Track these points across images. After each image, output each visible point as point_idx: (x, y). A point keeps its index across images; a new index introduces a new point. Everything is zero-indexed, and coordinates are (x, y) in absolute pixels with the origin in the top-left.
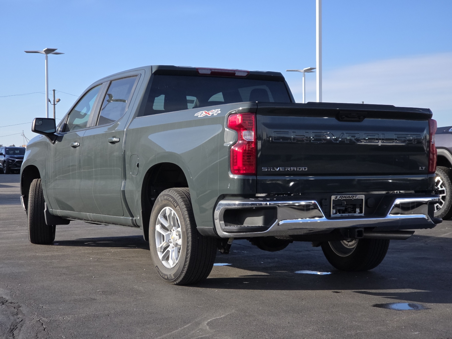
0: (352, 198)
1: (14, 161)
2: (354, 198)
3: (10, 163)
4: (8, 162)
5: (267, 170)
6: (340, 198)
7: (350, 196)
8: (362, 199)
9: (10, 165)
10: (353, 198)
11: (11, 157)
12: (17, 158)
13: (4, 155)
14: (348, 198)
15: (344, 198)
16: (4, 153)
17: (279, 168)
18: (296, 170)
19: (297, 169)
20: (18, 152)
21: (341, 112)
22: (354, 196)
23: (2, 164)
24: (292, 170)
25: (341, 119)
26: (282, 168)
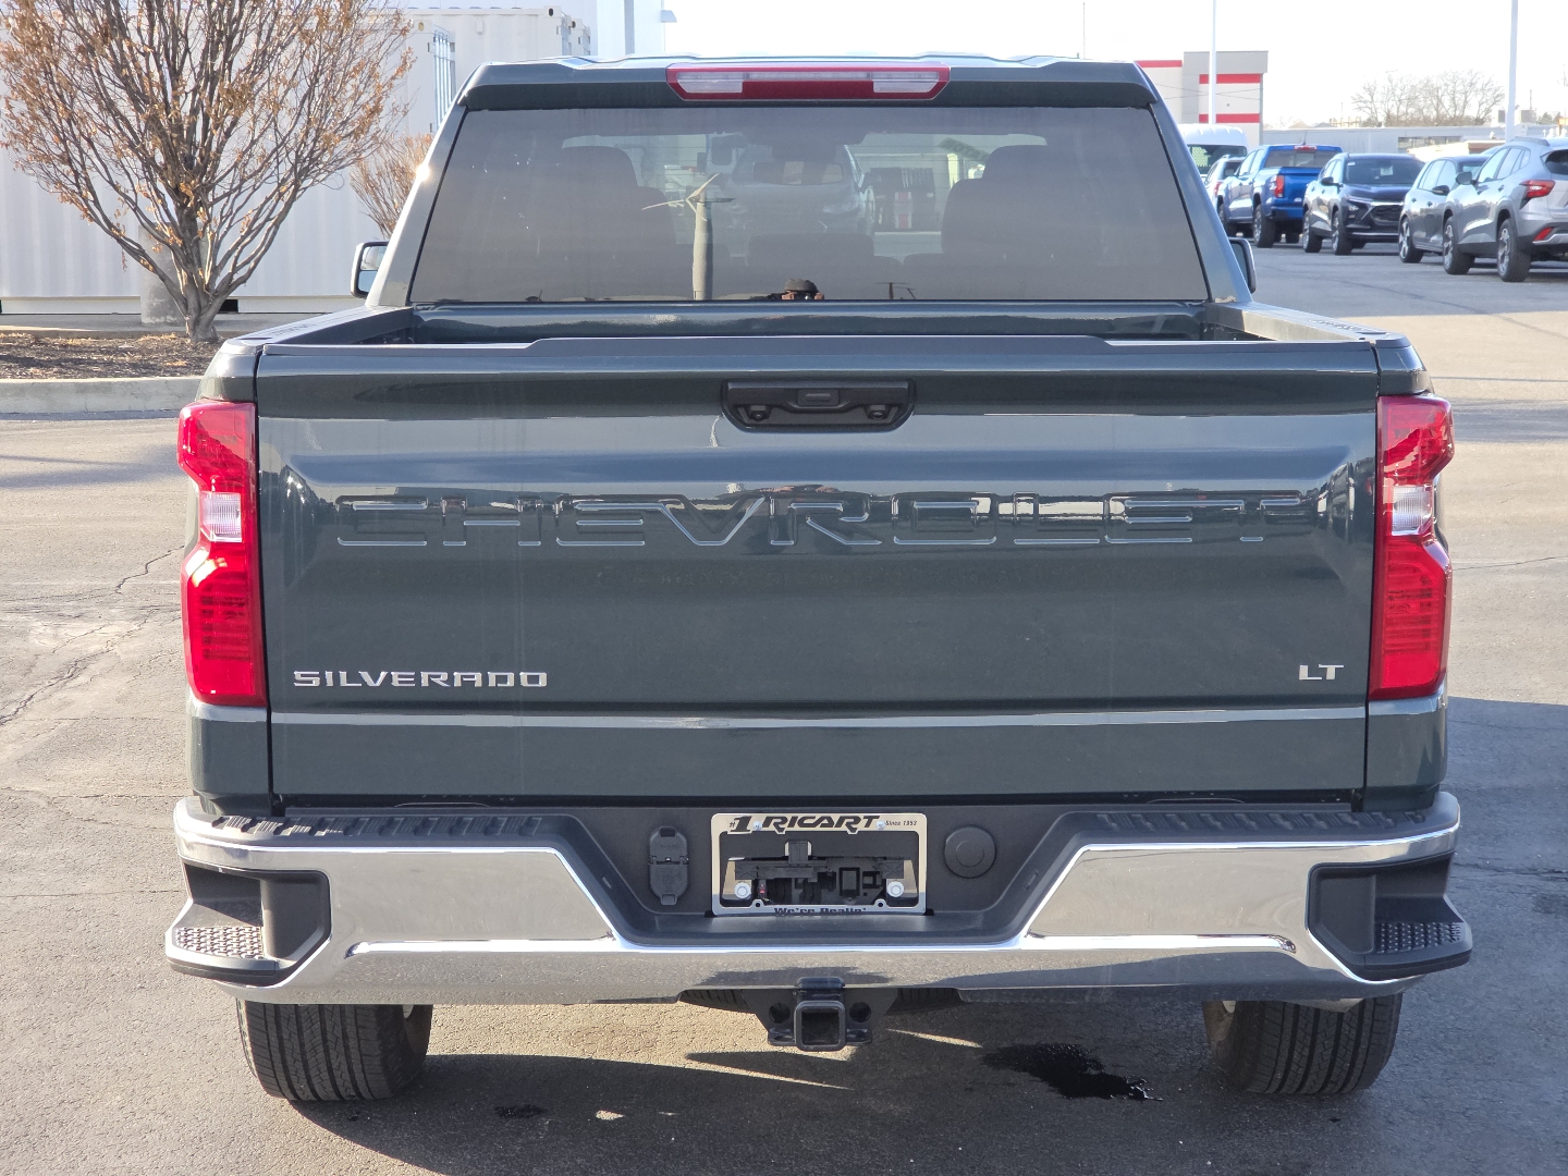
0: (844, 828)
1: (1363, 207)
2: (861, 827)
3: (1352, 216)
4: (1346, 212)
5: (316, 682)
6: (767, 823)
7: (829, 819)
8: (915, 835)
9: (1352, 221)
10: (853, 830)
11: (1357, 194)
12: (1377, 197)
13: (1337, 185)
14: (818, 828)
15: (791, 825)
16: (1337, 179)
17: (383, 674)
18: (478, 683)
19: (485, 679)
20: (1390, 172)
21: (730, 386)
22: (857, 820)
23: (1329, 215)
24: (457, 683)
25: (746, 420)
26: (400, 676)
